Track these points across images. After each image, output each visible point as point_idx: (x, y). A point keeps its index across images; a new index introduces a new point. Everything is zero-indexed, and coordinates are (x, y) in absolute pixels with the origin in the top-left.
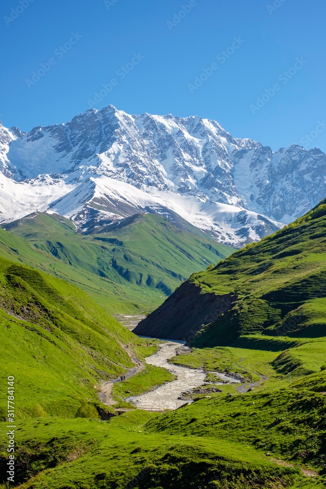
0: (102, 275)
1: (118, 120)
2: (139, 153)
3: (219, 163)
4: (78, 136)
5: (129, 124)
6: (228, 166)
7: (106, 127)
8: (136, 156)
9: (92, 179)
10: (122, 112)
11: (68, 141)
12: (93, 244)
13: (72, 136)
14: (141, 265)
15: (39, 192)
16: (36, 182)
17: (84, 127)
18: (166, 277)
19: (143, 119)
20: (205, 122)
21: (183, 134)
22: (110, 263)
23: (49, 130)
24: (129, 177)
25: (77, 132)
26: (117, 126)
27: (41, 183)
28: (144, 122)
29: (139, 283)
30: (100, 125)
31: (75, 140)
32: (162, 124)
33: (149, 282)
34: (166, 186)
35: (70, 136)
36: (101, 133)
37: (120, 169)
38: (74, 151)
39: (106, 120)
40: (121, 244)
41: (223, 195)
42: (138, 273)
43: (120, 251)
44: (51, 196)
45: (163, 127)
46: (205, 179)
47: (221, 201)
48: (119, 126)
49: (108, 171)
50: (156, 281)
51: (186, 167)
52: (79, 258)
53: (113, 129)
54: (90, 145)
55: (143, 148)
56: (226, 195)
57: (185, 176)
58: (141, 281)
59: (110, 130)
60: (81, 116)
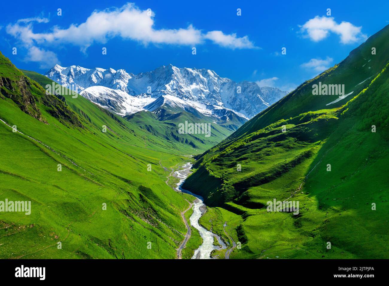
0: (168, 139)
1: (174, 71)
2: (182, 84)
3: (214, 88)
5: (178, 72)
6: (218, 89)
7: (169, 73)
8: (181, 86)
9: (163, 96)
10: (175, 67)
12: (164, 126)
15: (141, 101)
16: (140, 97)
18: (193, 140)
20: (209, 71)
21: (200, 76)
22: (171, 134)
23: (145, 74)
24: (178, 94)
26: (173, 73)
27: (142, 97)
28: (184, 71)
29: (182, 142)
30: (166, 72)
31: (156, 79)
32: (191, 72)
33: (186, 142)
34: (193, 98)
35: (154, 77)
37: (174, 91)
38: (156, 83)
39: (168, 71)
40: (175, 125)
41: (216, 101)
42: (182, 138)
43: (174, 129)
44: (146, 103)
45: (191, 73)
46: (209, 95)
47: (215, 104)
49: (170, 92)
50: (189, 141)
51: (201, 90)
52: (158, 132)
54: (162, 81)
55: (184, 82)
56: (217, 101)
57: (201, 94)
58: (183, 141)
59: (170, 75)
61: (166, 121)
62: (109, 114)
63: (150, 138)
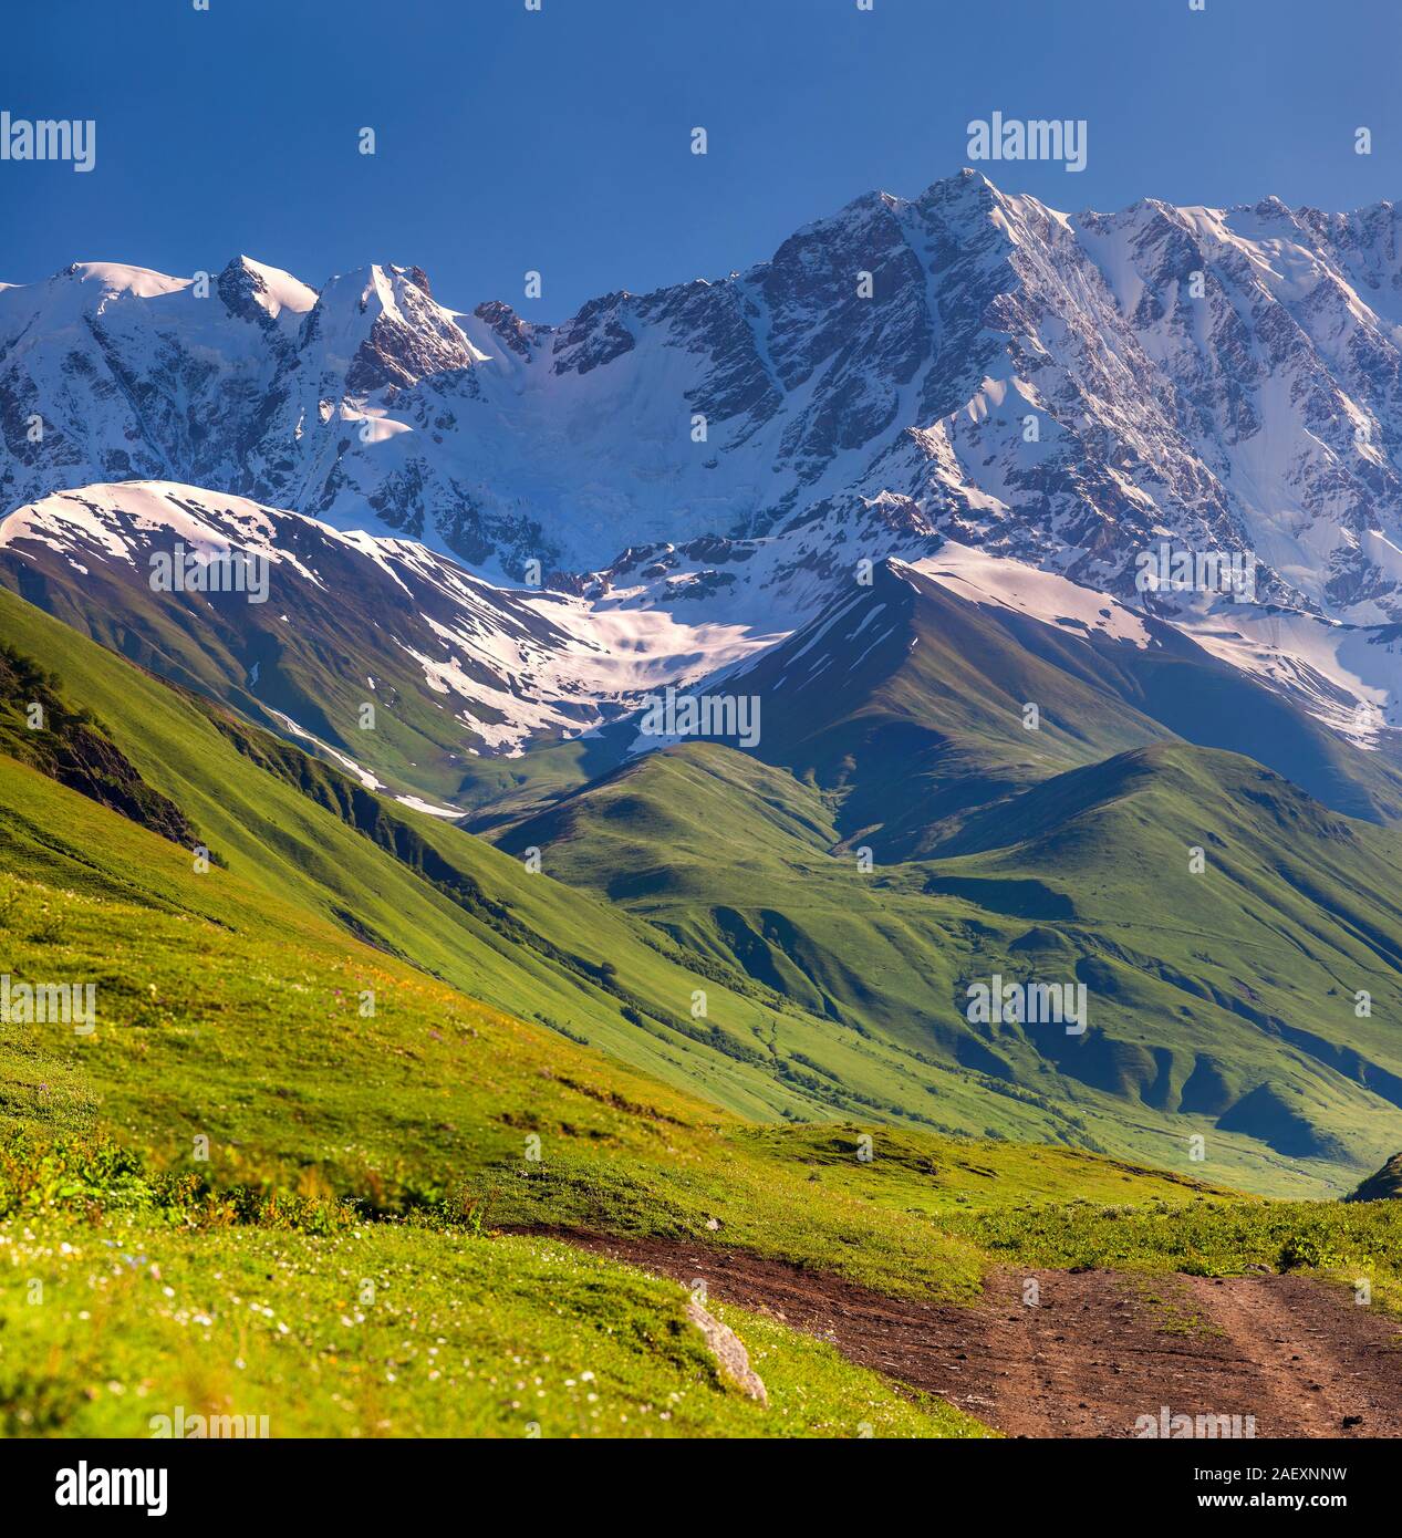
1: (1011, 246)
2: (1117, 412)
4: (809, 335)
7: (950, 283)
8: (1105, 431)
10: (1024, 203)
11: (760, 364)
12: (929, 913)
13: (782, 339)
14: (1162, 1011)
15: (632, 634)
17: (835, 288)
18: (1285, 1065)
19: (1133, 232)
23: (665, 313)
25: (803, 314)
26: (1005, 278)
28: (1141, 245)
29: (1155, 1096)
30: (919, 275)
31: (796, 358)
35: (770, 337)
36: (923, 316)
37: (1026, 499)
38: (794, 414)
39: (948, 250)
40: (1062, 907)
42: (1149, 1048)
43: (1058, 944)
48: (1015, 278)
49: (970, 514)
50: (1234, 1084)
52: (871, 985)
53: (984, 294)
54: (871, 378)
55: (1141, 382)
58: (1161, 1083)
59: (968, 298)
60: (823, 237)
61: (959, 866)
62: (330, 791)
63: (801, 1050)
